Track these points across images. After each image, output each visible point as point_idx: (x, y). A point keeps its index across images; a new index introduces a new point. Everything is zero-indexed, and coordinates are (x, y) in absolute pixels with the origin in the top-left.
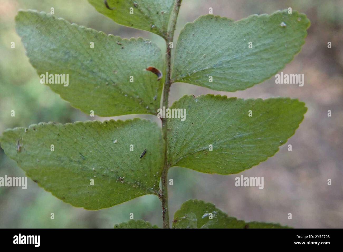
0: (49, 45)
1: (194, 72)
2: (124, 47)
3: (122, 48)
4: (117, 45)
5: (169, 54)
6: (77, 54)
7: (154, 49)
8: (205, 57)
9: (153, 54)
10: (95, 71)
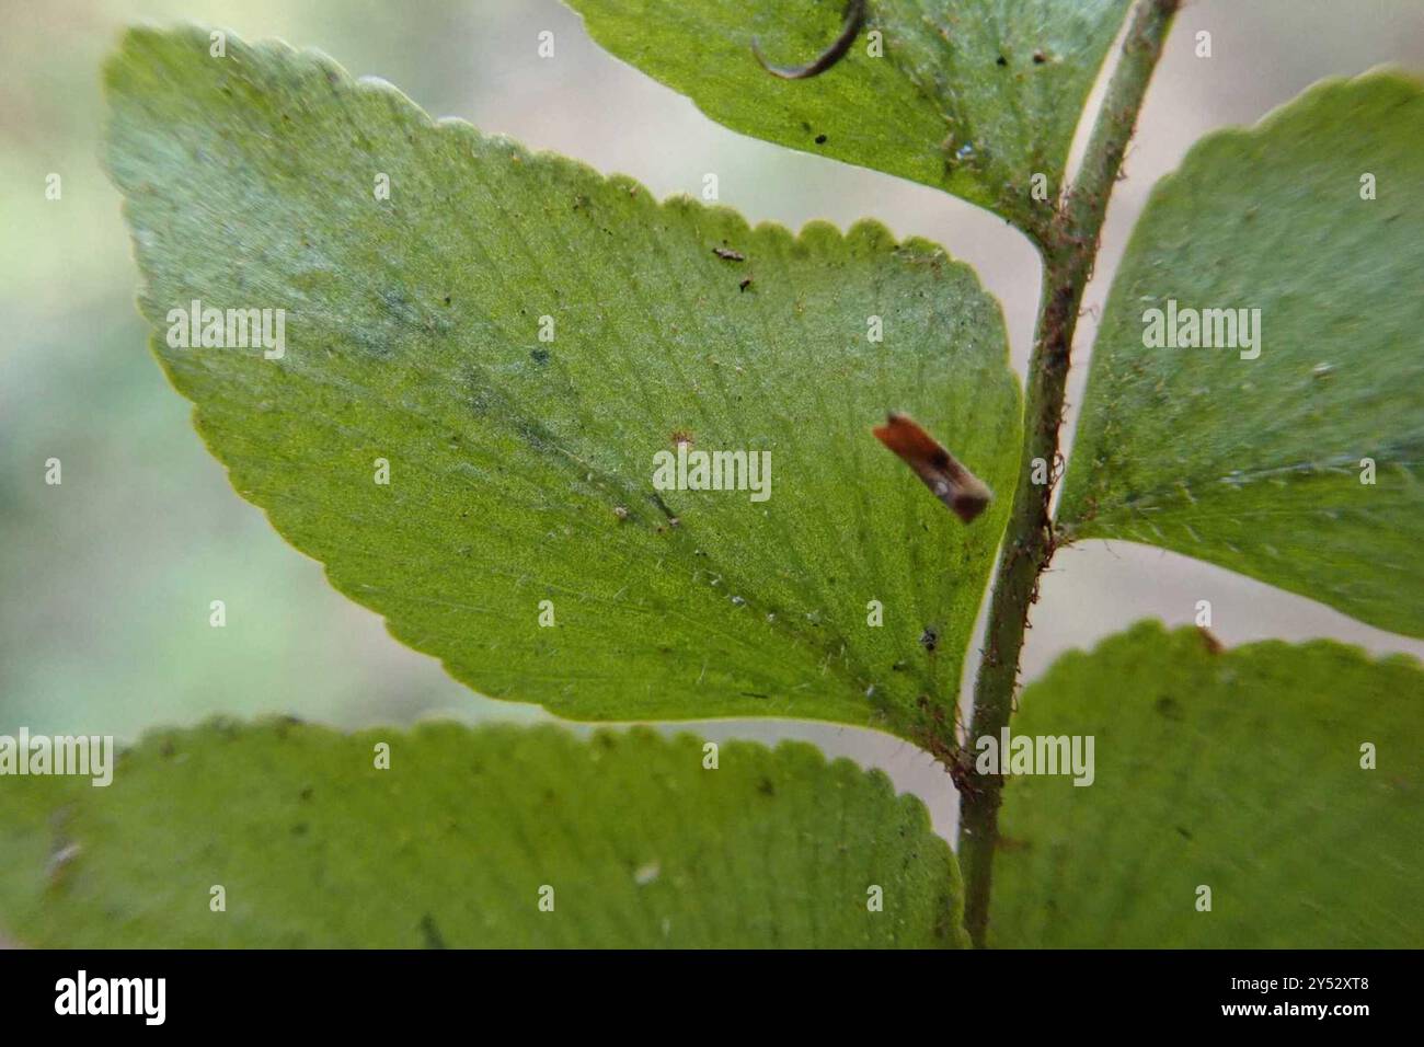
0: (284, 246)
1: (1227, 480)
2: (757, 280)
3: (744, 286)
4: (716, 264)
5: (1059, 350)
6: (455, 311)
7: (957, 309)
8: (1321, 382)
9: (946, 338)
10: (554, 430)
